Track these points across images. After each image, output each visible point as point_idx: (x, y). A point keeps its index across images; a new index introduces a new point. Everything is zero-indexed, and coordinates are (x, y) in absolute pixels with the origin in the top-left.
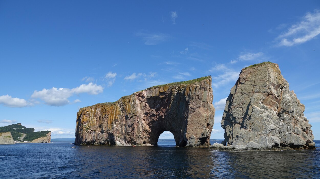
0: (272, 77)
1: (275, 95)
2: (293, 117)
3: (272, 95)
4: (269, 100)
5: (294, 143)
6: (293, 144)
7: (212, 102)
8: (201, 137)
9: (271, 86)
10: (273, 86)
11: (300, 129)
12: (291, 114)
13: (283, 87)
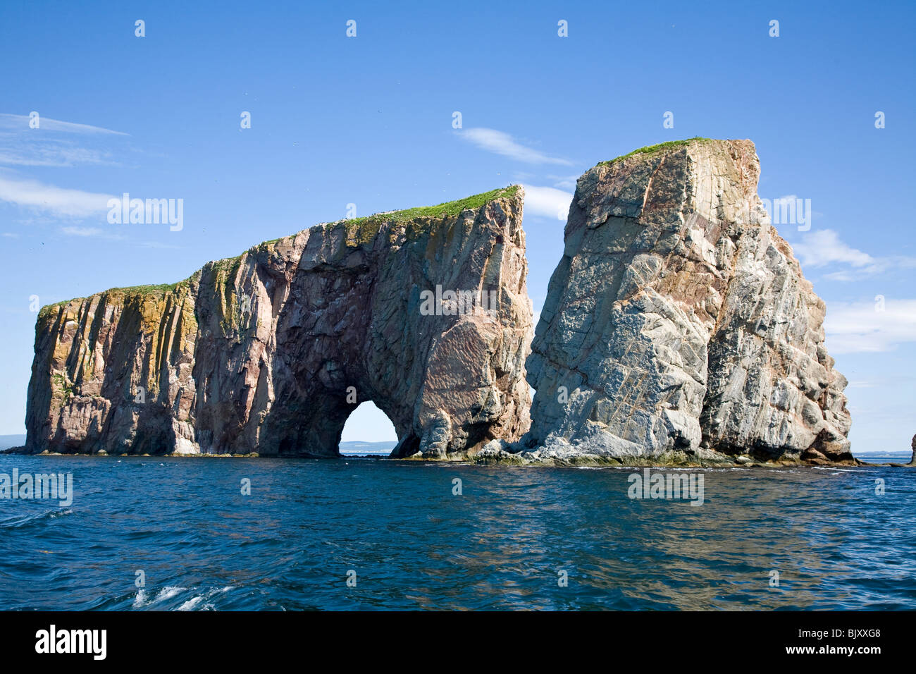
0: (699, 193)
1: (709, 261)
2: (771, 344)
3: (697, 261)
4: (684, 282)
5: (766, 440)
6: (765, 442)
7: (520, 288)
8: (472, 420)
9: (694, 228)
10: (702, 230)
11: (793, 390)
12: (762, 332)
13: (740, 234)
